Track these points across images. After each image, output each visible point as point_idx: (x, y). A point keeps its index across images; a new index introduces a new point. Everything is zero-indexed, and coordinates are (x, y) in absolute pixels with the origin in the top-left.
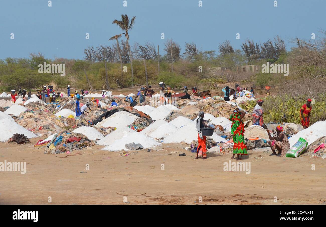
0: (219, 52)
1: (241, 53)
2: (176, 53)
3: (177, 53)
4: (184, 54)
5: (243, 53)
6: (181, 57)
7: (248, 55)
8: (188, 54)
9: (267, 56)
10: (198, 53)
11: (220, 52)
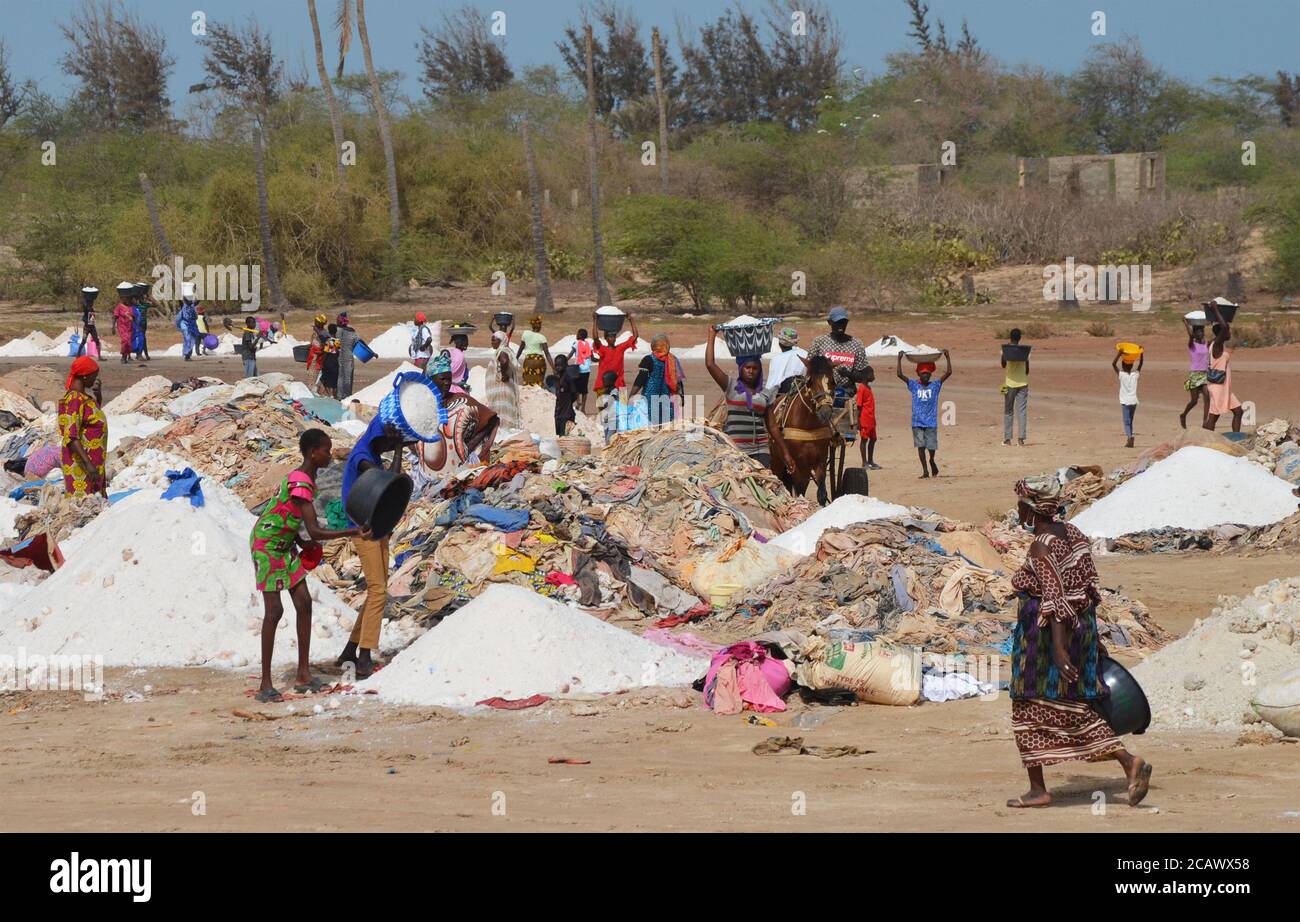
0: (421, 80)
1: (563, 88)
2: (145, 85)
3: (151, 87)
4: (193, 89)
5: (573, 90)
6: (177, 112)
7: (604, 106)
8: (219, 91)
9: (722, 106)
10: (282, 88)
11: (427, 82)
